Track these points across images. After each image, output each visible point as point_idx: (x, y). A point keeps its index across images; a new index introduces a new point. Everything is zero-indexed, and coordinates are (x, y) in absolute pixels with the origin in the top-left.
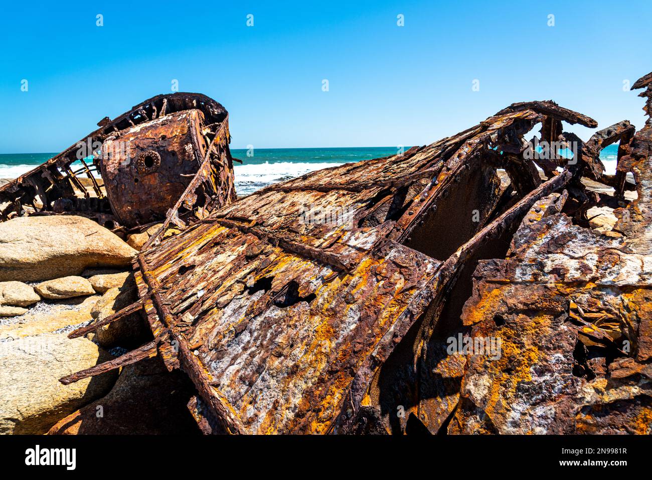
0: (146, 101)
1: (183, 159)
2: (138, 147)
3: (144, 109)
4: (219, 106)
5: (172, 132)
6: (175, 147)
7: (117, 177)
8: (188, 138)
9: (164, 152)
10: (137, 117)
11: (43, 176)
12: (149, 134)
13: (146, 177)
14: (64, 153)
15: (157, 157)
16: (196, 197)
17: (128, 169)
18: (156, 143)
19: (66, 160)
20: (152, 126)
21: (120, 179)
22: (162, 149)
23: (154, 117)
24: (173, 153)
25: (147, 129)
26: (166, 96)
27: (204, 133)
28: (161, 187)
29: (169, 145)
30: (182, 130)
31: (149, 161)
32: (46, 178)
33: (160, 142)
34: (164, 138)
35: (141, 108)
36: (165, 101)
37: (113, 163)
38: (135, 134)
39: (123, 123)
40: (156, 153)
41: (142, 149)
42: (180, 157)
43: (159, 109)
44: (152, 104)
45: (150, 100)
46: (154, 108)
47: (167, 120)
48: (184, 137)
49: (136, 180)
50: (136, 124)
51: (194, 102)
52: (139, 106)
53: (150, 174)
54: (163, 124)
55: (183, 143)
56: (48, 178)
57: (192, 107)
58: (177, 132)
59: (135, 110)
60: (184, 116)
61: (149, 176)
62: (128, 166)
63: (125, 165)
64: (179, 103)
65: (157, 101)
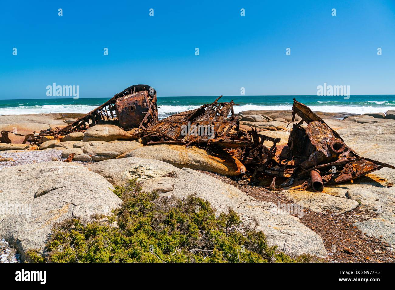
0: (128, 88)
1: (143, 108)
2: (128, 103)
4: (153, 89)
5: (139, 99)
6: (140, 104)
8: (144, 101)
9: (137, 105)
10: (125, 93)
12: (131, 99)
15: (134, 107)
16: (147, 119)
18: (134, 102)
20: (131, 97)
21: (123, 114)
22: (136, 104)
23: (131, 93)
24: (140, 106)
26: (135, 86)
27: (149, 99)
28: (136, 116)
29: (138, 103)
30: (142, 98)
31: (132, 108)
33: (136, 102)
34: (136, 100)
35: (127, 90)
36: (135, 87)
37: (120, 109)
38: (126, 99)
39: (121, 95)
40: (134, 105)
41: (130, 104)
42: (142, 107)
43: (133, 91)
44: (131, 88)
46: (131, 90)
47: (137, 95)
48: (143, 100)
49: (128, 114)
50: (126, 96)
51: (145, 88)
52: (126, 89)
53: (132, 112)
54: (136, 96)
55: (143, 102)
57: (144, 90)
58: (141, 99)
59: (125, 91)
60: (143, 93)
62: (125, 110)
63: (124, 109)
64: (139, 88)
65: (132, 87)
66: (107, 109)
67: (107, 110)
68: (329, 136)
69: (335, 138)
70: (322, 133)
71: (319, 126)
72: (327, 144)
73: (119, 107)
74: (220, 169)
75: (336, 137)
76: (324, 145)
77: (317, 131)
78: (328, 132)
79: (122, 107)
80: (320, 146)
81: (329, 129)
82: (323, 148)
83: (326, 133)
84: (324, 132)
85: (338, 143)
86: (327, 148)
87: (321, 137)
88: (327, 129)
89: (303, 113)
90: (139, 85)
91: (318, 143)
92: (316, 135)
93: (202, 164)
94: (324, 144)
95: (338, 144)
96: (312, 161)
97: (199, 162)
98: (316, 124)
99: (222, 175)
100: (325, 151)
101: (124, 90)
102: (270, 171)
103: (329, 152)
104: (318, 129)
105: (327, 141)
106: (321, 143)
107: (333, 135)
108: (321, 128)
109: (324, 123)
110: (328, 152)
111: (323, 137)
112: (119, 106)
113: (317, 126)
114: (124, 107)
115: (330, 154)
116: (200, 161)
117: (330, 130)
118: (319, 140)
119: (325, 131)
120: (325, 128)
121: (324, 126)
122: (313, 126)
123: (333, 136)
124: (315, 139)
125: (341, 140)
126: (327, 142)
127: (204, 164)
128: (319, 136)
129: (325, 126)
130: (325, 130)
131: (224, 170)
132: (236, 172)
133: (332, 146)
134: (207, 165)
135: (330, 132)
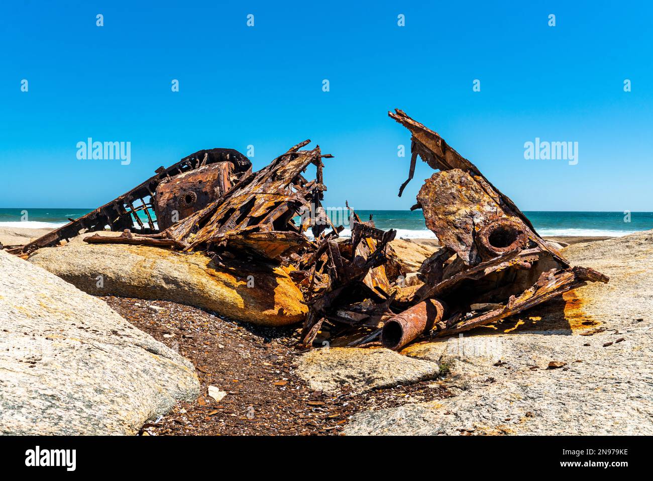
0: (191, 155)
2: (182, 188)
3: (190, 160)
4: (246, 159)
5: (207, 178)
6: (207, 189)
7: (165, 209)
8: (217, 182)
9: (200, 193)
10: (184, 167)
11: (114, 208)
12: (190, 179)
13: (185, 211)
14: (129, 192)
15: (194, 196)
17: (173, 204)
18: (194, 185)
19: (131, 198)
20: (193, 174)
21: (167, 211)
22: (198, 190)
23: (196, 167)
24: (206, 193)
25: (190, 175)
26: (207, 151)
27: (232, 179)
29: (204, 187)
30: (214, 177)
31: (189, 198)
32: (116, 210)
33: (198, 185)
34: (200, 182)
35: (188, 160)
36: (206, 154)
37: (163, 200)
38: (181, 179)
39: (174, 171)
40: (194, 193)
41: (185, 190)
42: (210, 196)
43: (201, 161)
44: (197, 157)
45: (195, 154)
46: (198, 160)
47: (204, 170)
48: (215, 182)
50: (183, 172)
51: (228, 155)
52: (186, 158)
53: (189, 208)
54: (201, 172)
55: (213, 186)
56: (118, 210)
57: (225, 160)
58: (210, 178)
59: (183, 161)
60: (217, 166)
61: (188, 210)
62: (173, 202)
63: (171, 201)
64: (216, 156)
65: (200, 155)
66: (148, 204)
67: (147, 206)
68: (487, 208)
69: (504, 216)
70: (466, 200)
71: (461, 182)
72: (474, 229)
73: (161, 197)
74: (223, 303)
75: (506, 212)
76: (462, 231)
77: (451, 194)
78: (486, 198)
79: (167, 195)
80: (450, 233)
81: (490, 189)
82: (460, 239)
83: (478, 202)
84: (474, 198)
85: (506, 228)
86: (470, 240)
87: (459, 212)
88: (485, 191)
89: (433, 153)
90: (215, 150)
91: (446, 224)
92: (445, 204)
93: (181, 287)
94: (464, 229)
95: (507, 231)
96: (427, 276)
97: (174, 281)
98: (452, 177)
99: (228, 318)
100: (463, 247)
101: (180, 161)
102: (349, 312)
103: (475, 253)
104: (454, 191)
105: (477, 221)
106: (457, 228)
107: (500, 206)
108: (464, 188)
109: (479, 174)
110: (471, 251)
111: (464, 210)
112: (162, 193)
113: (454, 182)
114: (172, 196)
115: (477, 256)
116: (179, 280)
117: (492, 194)
118: (451, 218)
119: (476, 196)
120: (478, 187)
121: (475, 183)
122: (443, 182)
123: (499, 210)
124: (440, 216)
125: (520, 221)
126: (474, 224)
127: (186, 289)
128: (453, 208)
129: (479, 182)
130: (476, 192)
131: (234, 306)
132: (266, 312)
133: (485, 235)
134: (193, 289)
135: (493, 198)
